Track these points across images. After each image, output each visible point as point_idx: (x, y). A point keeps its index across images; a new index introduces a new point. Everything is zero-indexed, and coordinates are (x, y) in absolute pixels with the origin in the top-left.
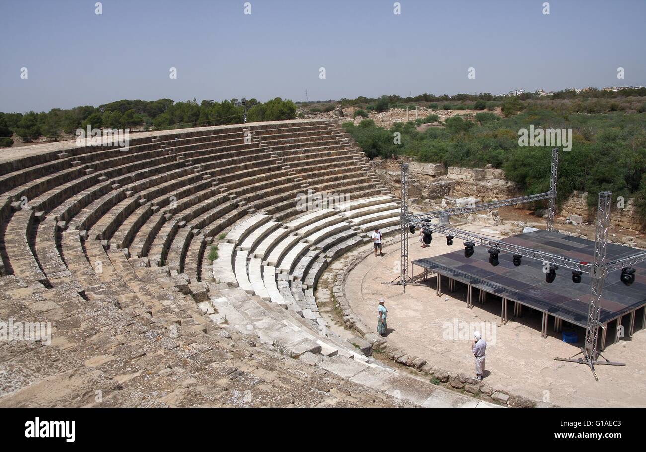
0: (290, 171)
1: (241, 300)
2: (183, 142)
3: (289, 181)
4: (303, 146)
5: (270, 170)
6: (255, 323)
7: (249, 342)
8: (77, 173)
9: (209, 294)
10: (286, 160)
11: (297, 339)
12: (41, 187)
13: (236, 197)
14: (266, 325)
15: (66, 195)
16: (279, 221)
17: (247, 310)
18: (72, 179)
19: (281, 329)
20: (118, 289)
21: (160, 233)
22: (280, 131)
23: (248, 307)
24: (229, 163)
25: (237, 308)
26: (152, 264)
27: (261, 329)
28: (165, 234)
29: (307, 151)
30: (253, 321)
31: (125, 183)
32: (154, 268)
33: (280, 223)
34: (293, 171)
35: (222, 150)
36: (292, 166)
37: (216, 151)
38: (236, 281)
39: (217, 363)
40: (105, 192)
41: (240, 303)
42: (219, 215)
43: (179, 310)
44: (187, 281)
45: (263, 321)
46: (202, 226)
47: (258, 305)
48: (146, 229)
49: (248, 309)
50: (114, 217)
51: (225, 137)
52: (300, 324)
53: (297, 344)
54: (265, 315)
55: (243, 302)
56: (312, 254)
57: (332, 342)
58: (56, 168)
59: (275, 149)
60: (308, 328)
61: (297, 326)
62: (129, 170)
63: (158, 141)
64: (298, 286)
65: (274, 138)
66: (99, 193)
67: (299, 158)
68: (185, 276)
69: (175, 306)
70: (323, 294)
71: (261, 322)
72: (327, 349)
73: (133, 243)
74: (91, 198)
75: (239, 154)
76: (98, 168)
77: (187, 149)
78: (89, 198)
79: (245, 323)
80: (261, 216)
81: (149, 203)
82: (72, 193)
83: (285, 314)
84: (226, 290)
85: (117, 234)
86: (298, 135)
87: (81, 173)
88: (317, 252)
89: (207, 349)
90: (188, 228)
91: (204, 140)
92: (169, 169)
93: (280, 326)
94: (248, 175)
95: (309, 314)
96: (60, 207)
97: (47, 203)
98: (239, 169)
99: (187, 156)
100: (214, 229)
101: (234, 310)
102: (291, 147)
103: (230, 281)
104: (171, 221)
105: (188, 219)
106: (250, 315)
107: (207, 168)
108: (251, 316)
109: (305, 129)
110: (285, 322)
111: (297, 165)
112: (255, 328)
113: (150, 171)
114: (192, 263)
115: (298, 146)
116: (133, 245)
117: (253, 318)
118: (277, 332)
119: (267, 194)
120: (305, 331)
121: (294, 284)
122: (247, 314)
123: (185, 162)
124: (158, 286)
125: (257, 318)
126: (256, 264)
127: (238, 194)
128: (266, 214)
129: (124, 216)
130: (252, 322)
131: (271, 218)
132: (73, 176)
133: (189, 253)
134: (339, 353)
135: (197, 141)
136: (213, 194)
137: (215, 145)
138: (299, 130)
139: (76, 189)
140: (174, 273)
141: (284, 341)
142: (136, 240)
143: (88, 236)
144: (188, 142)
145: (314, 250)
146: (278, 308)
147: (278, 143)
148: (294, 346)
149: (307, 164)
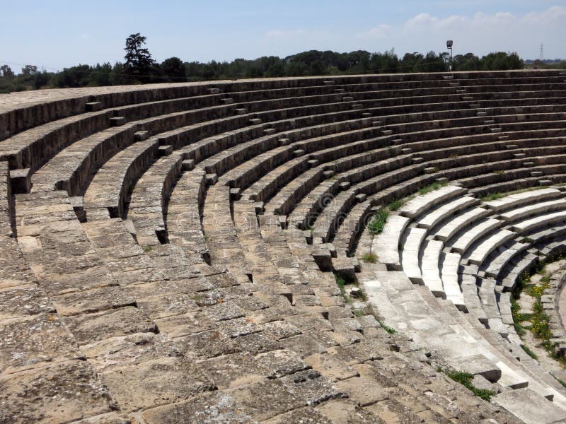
0: (501, 135)
1: (399, 288)
2: (362, 88)
3: (498, 147)
4: (523, 103)
5: (473, 131)
6: (411, 321)
7: (389, 343)
8: (225, 111)
9: (357, 275)
10: (497, 121)
11: (467, 353)
12: (177, 120)
13: (422, 161)
14: (426, 327)
15: (205, 133)
16: (476, 197)
17: (404, 302)
18: (219, 117)
19: (445, 336)
20: (224, 242)
21: (313, 192)
22: (493, 82)
23: (407, 299)
24: (418, 118)
25: (391, 297)
26: (290, 225)
27: (417, 330)
28: (318, 193)
29: (529, 110)
30: (409, 318)
31: (281, 128)
32: (292, 229)
33: (477, 200)
34: (506, 134)
35: (412, 101)
36: (504, 128)
37: (404, 102)
38: (399, 264)
39: (284, 352)
40: (254, 136)
41: (397, 292)
42: (396, 181)
43: (300, 283)
44: (331, 252)
45: (423, 320)
46: (370, 191)
47: (422, 299)
48: (295, 184)
49: (407, 301)
50: (257, 164)
51: (417, 85)
52: (479, 336)
53: (465, 361)
54: (427, 312)
55: (402, 291)
56: (518, 246)
57: (524, 370)
58: (203, 103)
59: (484, 105)
60: (490, 343)
61: (472, 336)
62: (289, 115)
63: (331, 84)
64: (489, 286)
65: (484, 90)
66: (247, 136)
67: (516, 119)
68: (331, 247)
69: (297, 277)
70: (526, 303)
71: (419, 321)
72: (512, 378)
73: (274, 198)
74: (235, 140)
75: (433, 108)
76: (253, 108)
77: (366, 97)
78: (232, 140)
79: (397, 318)
80: (452, 188)
81: (307, 155)
82: (214, 132)
83: (460, 318)
84: (383, 273)
85: (256, 184)
86: (518, 88)
87: (230, 112)
88: (526, 244)
89: (293, 332)
90: (351, 191)
91: (391, 87)
92: (339, 118)
93: (446, 331)
94: (443, 135)
95: (497, 325)
96: (193, 145)
97: (178, 138)
98: (431, 126)
99: (366, 105)
100: (386, 196)
101: (386, 300)
102: (505, 104)
103: (390, 262)
104: (331, 180)
105: (353, 181)
106: (406, 309)
107: (388, 121)
108: (408, 311)
109: (529, 81)
110: (457, 328)
111: (512, 128)
112: (409, 327)
113: (315, 118)
114: (346, 233)
115: (517, 103)
116: (274, 200)
117: (410, 314)
118: (439, 339)
119: (465, 163)
120: (484, 346)
121: (484, 282)
122: (402, 308)
123: (362, 112)
124: (285, 250)
125: (415, 315)
126: (434, 247)
127: (426, 158)
128: (460, 186)
129: (271, 166)
130: (407, 319)
131: (466, 193)
132: (220, 113)
133: (346, 221)
134: (529, 387)
135: (380, 87)
136: (393, 154)
137: (404, 94)
138: (520, 81)
139: (219, 128)
140: (317, 241)
141: (447, 353)
142: (278, 195)
143: (217, 181)
144: (369, 88)
145: (523, 242)
146: (452, 308)
147: (488, 97)
148: (460, 362)
149: (526, 127)
